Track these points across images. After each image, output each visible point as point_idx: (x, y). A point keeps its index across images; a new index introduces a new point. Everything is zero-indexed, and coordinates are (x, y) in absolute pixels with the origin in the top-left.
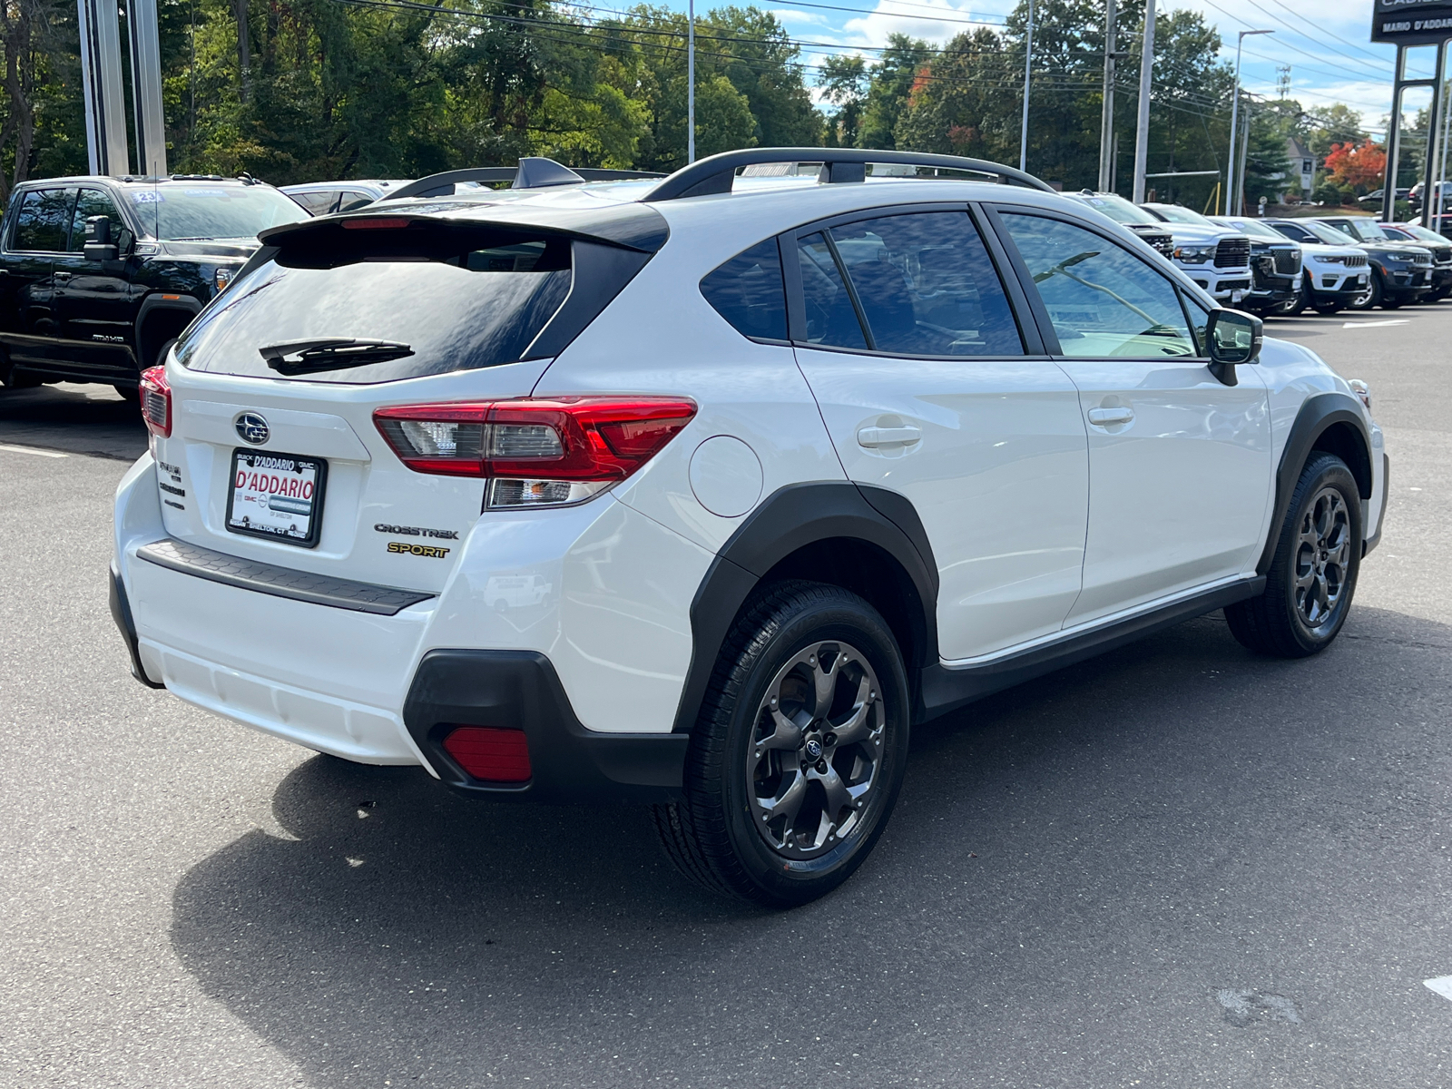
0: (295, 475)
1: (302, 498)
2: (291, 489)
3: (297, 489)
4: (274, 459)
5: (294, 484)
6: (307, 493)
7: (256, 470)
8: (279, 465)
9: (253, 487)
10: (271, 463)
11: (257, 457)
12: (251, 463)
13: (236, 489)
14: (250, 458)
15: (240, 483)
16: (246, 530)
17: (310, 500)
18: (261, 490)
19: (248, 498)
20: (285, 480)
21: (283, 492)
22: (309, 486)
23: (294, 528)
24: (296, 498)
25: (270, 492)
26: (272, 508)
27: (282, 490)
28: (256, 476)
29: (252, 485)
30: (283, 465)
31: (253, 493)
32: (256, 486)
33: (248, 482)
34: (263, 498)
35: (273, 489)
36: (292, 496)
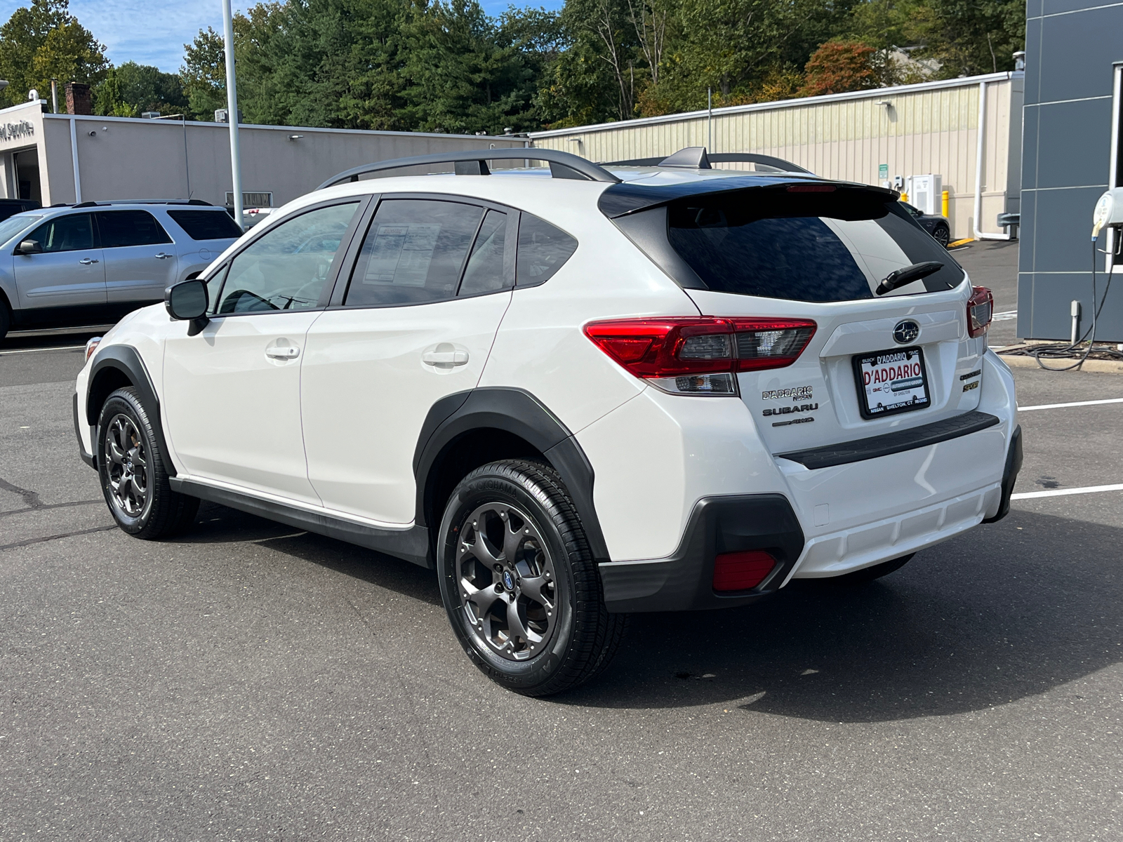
0: (906, 362)
1: (914, 376)
2: (905, 372)
3: (909, 371)
4: (892, 355)
5: (906, 368)
6: (917, 372)
7: (879, 367)
8: (896, 358)
9: (877, 381)
10: (890, 358)
11: (878, 357)
12: (874, 364)
13: (866, 386)
14: (873, 359)
15: (867, 381)
16: (887, 412)
17: (920, 375)
18: (883, 381)
19: (875, 390)
20: (899, 368)
21: (900, 377)
22: (917, 367)
23: (915, 398)
24: (910, 377)
25: (891, 380)
26: (894, 390)
27: (898, 375)
28: (877, 372)
29: (876, 379)
30: (899, 357)
31: (878, 385)
32: (879, 379)
33: (873, 378)
34: (886, 386)
35: (892, 377)
36: (907, 377)
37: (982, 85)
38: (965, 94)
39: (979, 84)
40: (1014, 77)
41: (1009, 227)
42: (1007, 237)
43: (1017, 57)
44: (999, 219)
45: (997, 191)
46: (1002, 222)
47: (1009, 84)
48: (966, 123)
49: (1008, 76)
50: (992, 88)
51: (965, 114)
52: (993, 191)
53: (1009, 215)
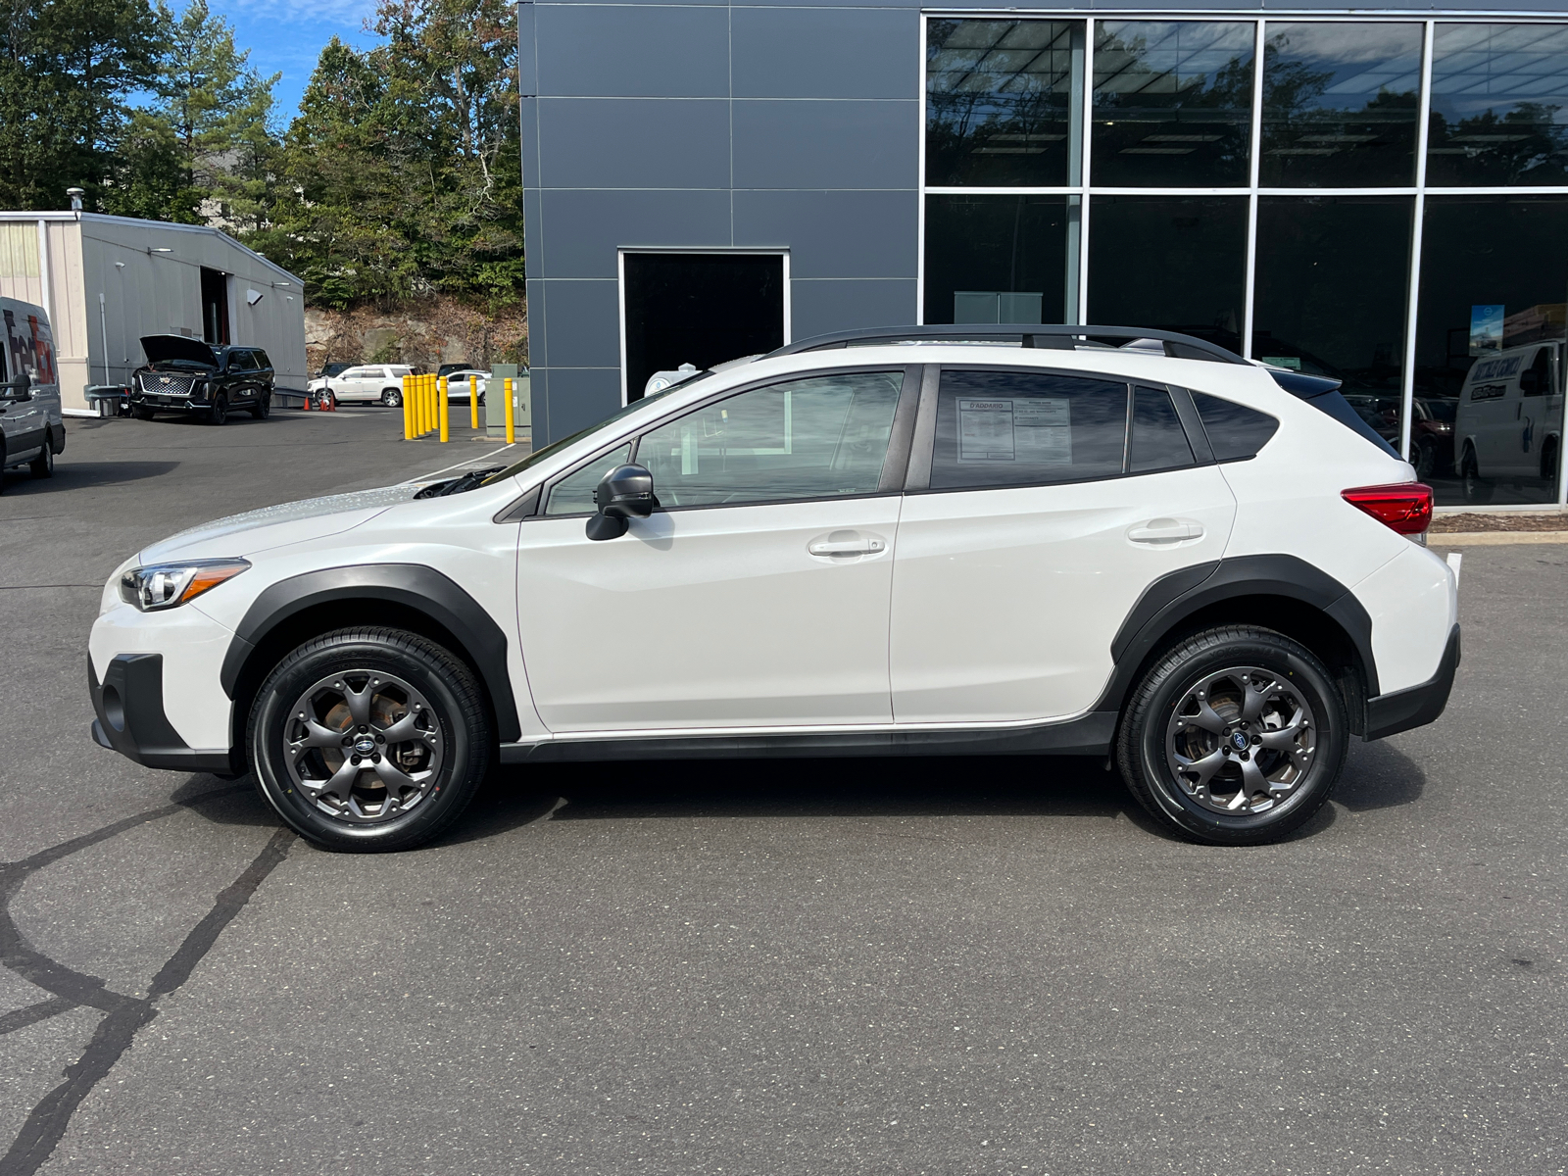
37: (42, 224)
38: (18, 232)
39: (37, 222)
40: (83, 219)
41: (97, 402)
42: (96, 413)
43: (73, 194)
44: (86, 392)
45: (74, 357)
46: (91, 395)
47: (78, 226)
48: (23, 269)
49: (76, 216)
50: (53, 228)
51: (20, 257)
52: (70, 357)
53: (97, 387)
